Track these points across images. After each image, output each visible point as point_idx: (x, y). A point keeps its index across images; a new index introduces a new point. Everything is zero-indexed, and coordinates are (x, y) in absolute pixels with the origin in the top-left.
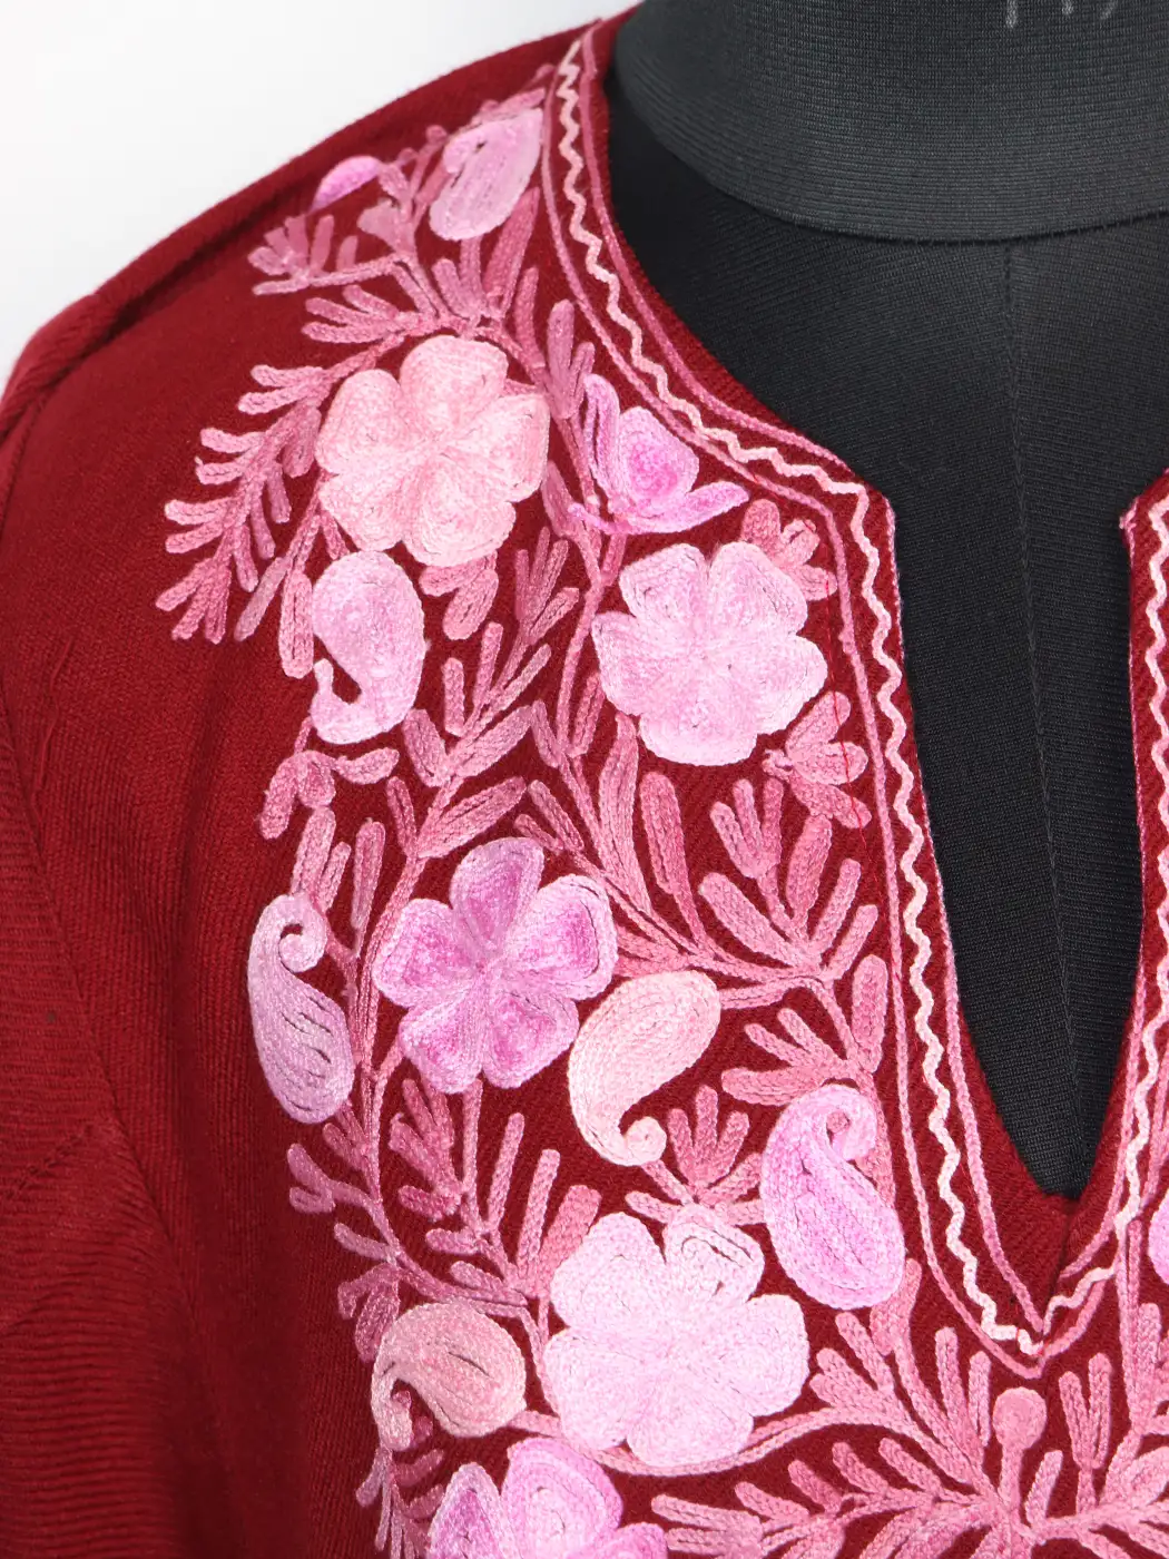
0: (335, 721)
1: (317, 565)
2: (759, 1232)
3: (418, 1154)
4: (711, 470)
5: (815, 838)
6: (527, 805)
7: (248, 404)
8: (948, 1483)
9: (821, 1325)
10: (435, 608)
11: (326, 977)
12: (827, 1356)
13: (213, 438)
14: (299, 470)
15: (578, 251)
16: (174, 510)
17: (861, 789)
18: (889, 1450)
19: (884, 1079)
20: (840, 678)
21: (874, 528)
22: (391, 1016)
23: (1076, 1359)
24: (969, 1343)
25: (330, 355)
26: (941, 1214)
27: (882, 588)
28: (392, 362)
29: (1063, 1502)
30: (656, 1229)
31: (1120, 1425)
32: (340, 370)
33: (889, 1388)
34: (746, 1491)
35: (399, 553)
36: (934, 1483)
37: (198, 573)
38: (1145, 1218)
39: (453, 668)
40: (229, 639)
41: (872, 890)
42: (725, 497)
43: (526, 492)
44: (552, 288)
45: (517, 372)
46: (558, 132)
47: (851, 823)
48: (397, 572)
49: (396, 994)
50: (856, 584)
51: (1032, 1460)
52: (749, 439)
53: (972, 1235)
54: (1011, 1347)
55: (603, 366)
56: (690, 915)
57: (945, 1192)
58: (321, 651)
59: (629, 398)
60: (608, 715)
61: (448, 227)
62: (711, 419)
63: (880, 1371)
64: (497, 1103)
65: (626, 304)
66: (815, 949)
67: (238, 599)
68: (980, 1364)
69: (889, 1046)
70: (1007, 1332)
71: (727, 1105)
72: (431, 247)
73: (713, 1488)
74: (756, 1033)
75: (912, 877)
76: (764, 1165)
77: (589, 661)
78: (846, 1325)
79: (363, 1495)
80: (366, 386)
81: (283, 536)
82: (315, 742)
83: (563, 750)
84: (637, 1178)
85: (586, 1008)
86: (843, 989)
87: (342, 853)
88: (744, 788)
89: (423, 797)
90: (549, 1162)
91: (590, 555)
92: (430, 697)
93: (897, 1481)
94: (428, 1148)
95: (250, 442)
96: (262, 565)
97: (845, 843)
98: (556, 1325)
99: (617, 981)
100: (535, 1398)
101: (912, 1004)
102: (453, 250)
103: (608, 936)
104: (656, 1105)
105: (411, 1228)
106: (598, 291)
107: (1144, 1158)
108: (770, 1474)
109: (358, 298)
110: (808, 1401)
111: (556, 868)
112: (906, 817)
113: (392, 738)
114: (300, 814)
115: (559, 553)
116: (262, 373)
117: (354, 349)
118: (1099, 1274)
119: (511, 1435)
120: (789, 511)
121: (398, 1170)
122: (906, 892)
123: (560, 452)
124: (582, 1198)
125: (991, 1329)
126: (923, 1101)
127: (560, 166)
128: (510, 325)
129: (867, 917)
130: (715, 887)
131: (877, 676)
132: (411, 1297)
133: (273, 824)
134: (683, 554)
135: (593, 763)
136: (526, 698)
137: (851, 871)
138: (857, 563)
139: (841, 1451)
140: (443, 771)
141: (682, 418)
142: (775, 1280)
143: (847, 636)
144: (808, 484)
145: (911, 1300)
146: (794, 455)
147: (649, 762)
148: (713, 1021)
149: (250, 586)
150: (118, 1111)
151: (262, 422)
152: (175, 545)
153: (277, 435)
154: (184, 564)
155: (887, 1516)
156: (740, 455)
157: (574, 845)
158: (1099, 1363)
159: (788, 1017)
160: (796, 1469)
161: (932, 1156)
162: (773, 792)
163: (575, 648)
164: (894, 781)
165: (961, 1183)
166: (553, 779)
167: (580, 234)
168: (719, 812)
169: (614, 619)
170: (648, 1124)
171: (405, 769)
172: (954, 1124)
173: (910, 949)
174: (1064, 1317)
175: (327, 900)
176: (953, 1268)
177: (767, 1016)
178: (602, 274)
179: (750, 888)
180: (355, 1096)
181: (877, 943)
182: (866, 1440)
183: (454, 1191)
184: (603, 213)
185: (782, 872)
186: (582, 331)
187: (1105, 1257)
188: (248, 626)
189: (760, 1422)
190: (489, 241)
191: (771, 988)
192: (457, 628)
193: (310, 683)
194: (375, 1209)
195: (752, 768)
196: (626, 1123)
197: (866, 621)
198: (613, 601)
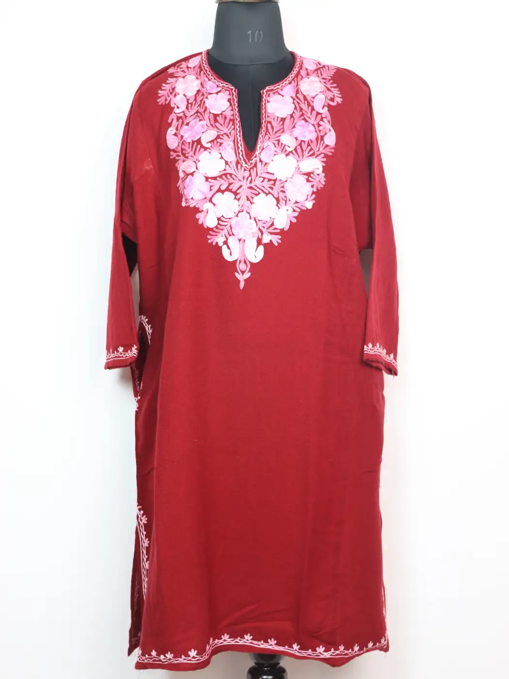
0: (177, 111)
1: (175, 96)
2: (220, 153)
3: (185, 148)
4: (218, 86)
5: (228, 120)
6: (198, 116)
7: (168, 82)
8: (239, 180)
9: (226, 163)
10: (188, 100)
11: (175, 135)
12: (227, 166)
13: (164, 85)
14: (173, 87)
15: (204, 67)
16: (159, 91)
17: (233, 115)
18: (233, 176)
19: (234, 141)
20: (231, 105)
21: (235, 91)
22: (182, 137)
23: (252, 168)
24: (242, 166)
25: (176, 77)
26: (239, 153)
27: (236, 97)
28: (184, 77)
29: (251, 182)
30: (210, 152)
31: (257, 175)
32: (178, 78)
33: (233, 169)
34: (218, 178)
35: (184, 95)
36: (238, 180)
37: (161, 98)
38: (260, 153)
39: (190, 105)
40: (165, 104)
41: (233, 124)
42: (219, 89)
43: (198, 89)
44: (201, 70)
45: (197, 78)
46: (202, 57)
47: (232, 118)
48: (184, 97)
49: (182, 135)
50: (233, 97)
51: (248, 178)
52: (222, 83)
53: (242, 155)
54: (246, 167)
55: (207, 77)
56: (214, 126)
57: (240, 151)
58: (175, 104)
59: (209, 80)
60: (206, 108)
61: (189, 66)
62: (218, 82)
63: (232, 168)
64: (193, 142)
65: (209, 71)
66: (227, 130)
67: (166, 100)
68: (243, 168)
69: (235, 138)
70: (246, 165)
71: (217, 142)
72: (188, 68)
73: (215, 178)
74: (221, 136)
75: (238, 123)
76: (221, 147)
77: (204, 103)
78: (229, 163)
79: (178, 185)
80: (181, 80)
81: (171, 93)
82: (174, 113)
83: (201, 110)
84: (208, 148)
85: (203, 133)
86: (230, 133)
87: (177, 123)
88: (220, 116)
89: (186, 117)
90: (199, 146)
91: (205, 94)
92: (187, 108)
93: (234, 179)
94: (186, 147)
95: (167, 86)
96: (169, 96)
97: (231, 120)
98: (199, 161)
99: (206, 131)
100: (197, 168)
101: (237, 134)
102: (191, 68)
103: (206, 127)
104: (210, 142)
105: (184, 155)
106: (206, 71)
107: (260, 147)
108: (221, 177)
109: (180, 72)
110: (225, 170)
111: (200, 120)
112: (237, 117)
113: (183, 112)
114: (173, 120)
115: (202, 93)
116: (169, 79)
117: (179, 77)
118: (255, 159)
119: (194, 172)
120: (226, 90)
121: (182, 150)
122: (237, 124)
123: (202, 84)
124: (202, 150)
125: (244, 165)
126: (238, 143)
127: (202, 60)
128: (197, 74)
129: (233, 127)
130: (217, 124)
131: (235, 105)
132: (184, 161)
133: (170, 121)
134: (215, 95)
135: (204, 112)
136: (198, 107)
137: (231, 123)
138: (233, 94)
139: (228, 176)
140: (188, 114)
141: (215, 82)
142: (222, 158)
143: (232, 102)
144: (228, 87)
145: (236, 162)
146: (227, 85)
147: (210, 113)
148: (216, 135)
149: (167, 98)
150: (150, 157)
151: (169, 84)
152: (159, 95)
153: (170, 85)
154: (160, 97)
155: (232, 183)
156: (221, 85)
157: (203, 118)
158: (255, 169)
159: (224, 135)
160: (224, 177)
161: (238, 148)
162: (223, 116)
163: (203, 102)
164: (236, 114)
165: (241, 151)
166: (200, 113)
167: (204, 65)
168: (218, 118)
169: (207, 99)
170: (209, 144)
171: (184, 115)
172: (241, 145)
173: (237, 130)
174: (251, 163)
175: (175, 127)
176: (240, 159)
177: (222, 135)
178: (207, 69)
179: (221, 124)
180: (178, 144)
181: (234, 129)
182: (231, 175)
183: (189, 150)
184: (207, 63)
185: (224, 123)
186: (204, 74)
187: (256, 157)
188: (167, 102)
189: (220, 172)
190: (194, 67)
191: (222, 133)
192: (190, 102)
193: (174, 108)
194: (180, 154)
195: (221, 114)
196: (207, 143)
197: (234, 100)
198: (207, 98)
